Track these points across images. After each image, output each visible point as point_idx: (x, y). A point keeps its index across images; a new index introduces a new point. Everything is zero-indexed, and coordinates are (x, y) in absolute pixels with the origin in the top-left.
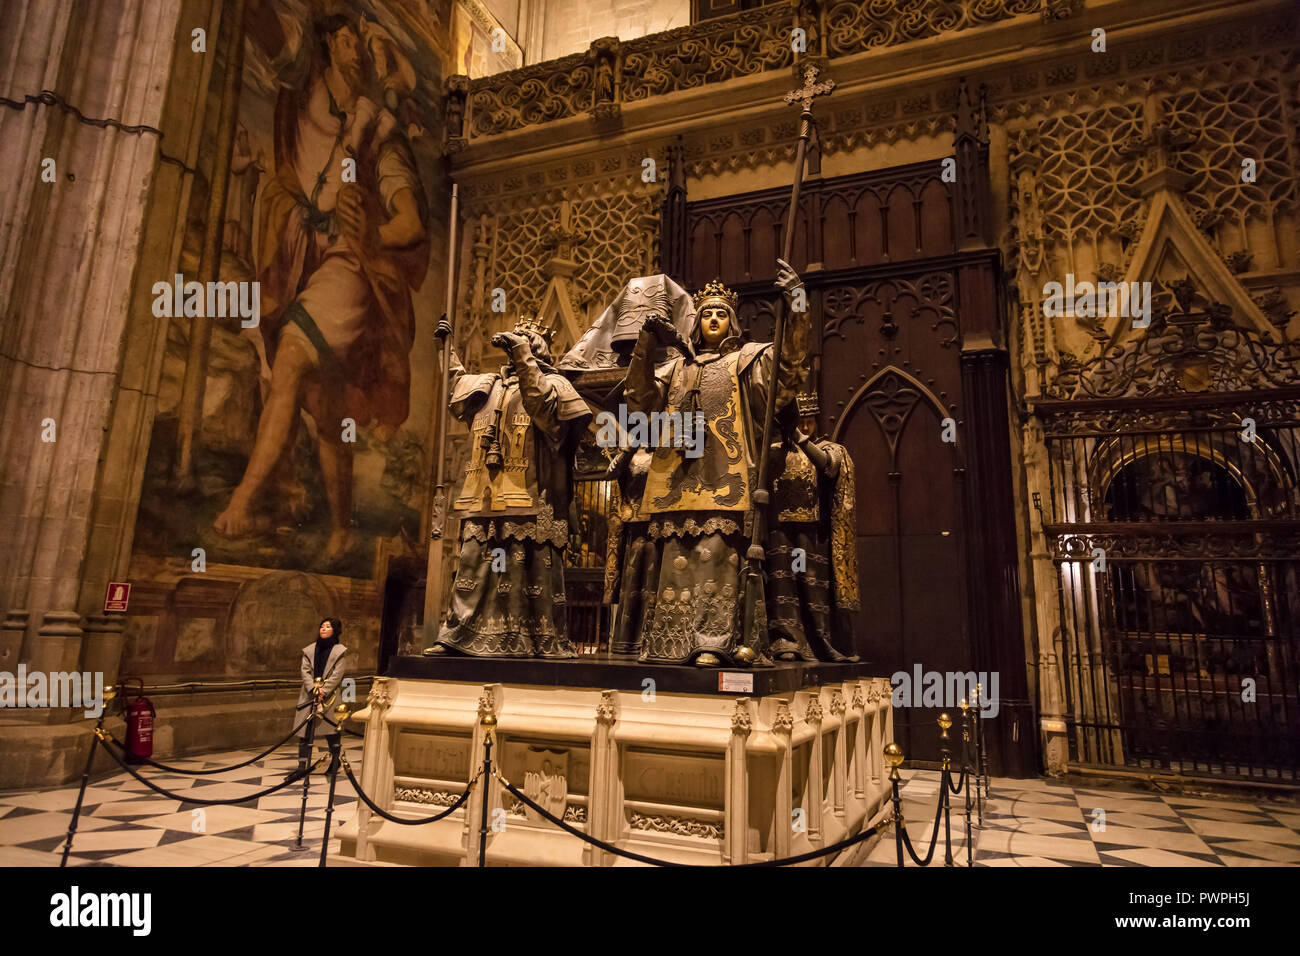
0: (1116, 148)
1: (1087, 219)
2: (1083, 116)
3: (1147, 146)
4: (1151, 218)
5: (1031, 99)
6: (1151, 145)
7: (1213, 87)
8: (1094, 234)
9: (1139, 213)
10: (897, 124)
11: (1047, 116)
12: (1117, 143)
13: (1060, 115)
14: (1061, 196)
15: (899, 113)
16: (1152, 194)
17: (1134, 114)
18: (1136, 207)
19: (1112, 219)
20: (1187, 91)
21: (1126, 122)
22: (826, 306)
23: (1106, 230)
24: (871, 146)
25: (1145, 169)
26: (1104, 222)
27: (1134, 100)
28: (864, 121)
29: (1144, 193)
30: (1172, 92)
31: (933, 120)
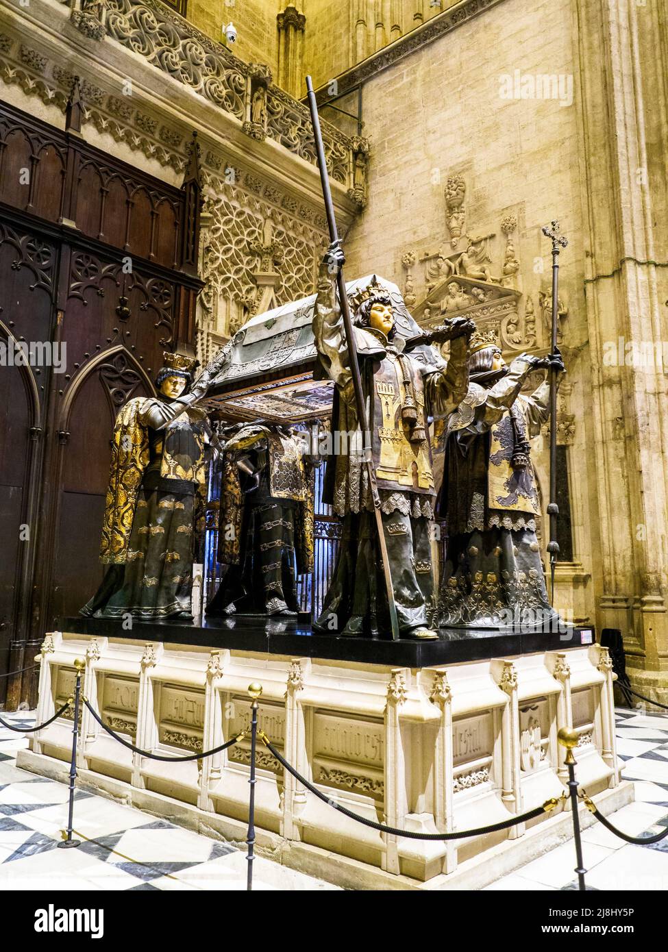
0: (249, 243)
1: (229, 284)
2: (235, 208)
3: (265, 253)
4: (263, 302)
5: (213, 175)
6: (267, 253)
7: (291, 234)
8: (232, 296)
9: (254, 294)
10: (127, 128)
11: (217, 194)
12: (249, 239)
13: (223, 198)
14: (217, 258)
15: (131, 121)
16: (264, 286)
17: (258, 225)
18: (252, 289)
19: (240, 290)
20: (280, 228)
21: (253, 228)
22: (74, 266)
23: (237, 296)
24: (101, 131)
25: (259, 266)
26: (237, 291)
27: (259, 216)
28: (104, 107)
29: (258, 283)
30: (275, 224)
31: (153, 145)
